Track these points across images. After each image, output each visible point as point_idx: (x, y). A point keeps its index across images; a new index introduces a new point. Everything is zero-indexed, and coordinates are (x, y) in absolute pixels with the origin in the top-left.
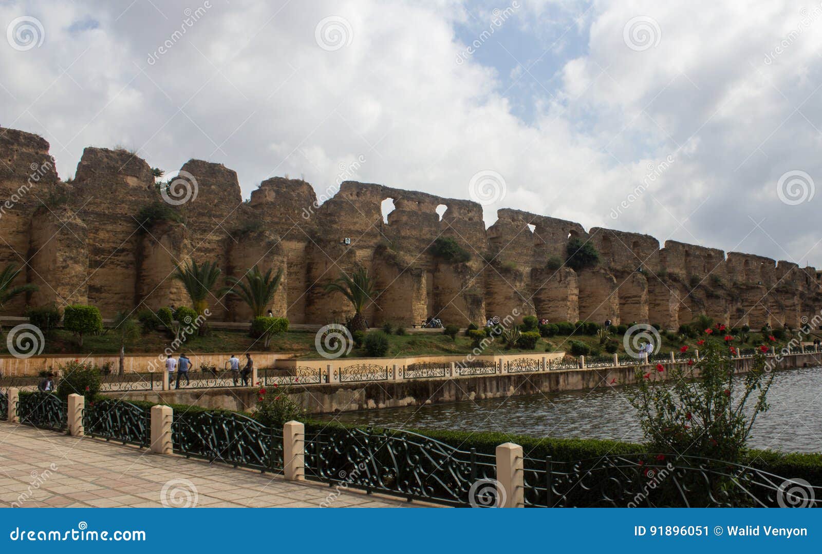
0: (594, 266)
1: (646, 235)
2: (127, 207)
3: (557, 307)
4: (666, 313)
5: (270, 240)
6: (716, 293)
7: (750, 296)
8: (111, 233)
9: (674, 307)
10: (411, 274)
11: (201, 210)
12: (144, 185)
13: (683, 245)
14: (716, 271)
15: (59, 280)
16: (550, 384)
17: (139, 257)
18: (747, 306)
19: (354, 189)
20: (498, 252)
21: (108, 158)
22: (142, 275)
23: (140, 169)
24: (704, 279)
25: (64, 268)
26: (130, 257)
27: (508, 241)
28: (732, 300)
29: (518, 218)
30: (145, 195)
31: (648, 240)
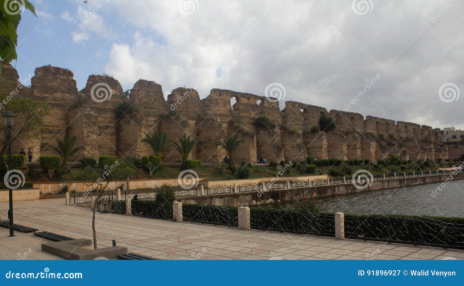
0: (334, 130)
1: (357, 113)
2: (111, 104)
3: (317, 151)
4: (369, 153)
5: (183, 120)
6: (392, 143)
7: (409, 144)
8: (104, 118)
9: (373, 150)
10: (249, 136)
11: (145, 105)
12: (118, 93)
13: (375, 118)
14: (391, 132)
15: (86, 143)
16: (331, 191)
17: (118, 130)
18: (408, 149)
19: (218, 93)
20: (286, 123)
21: (101, 80)
22: (120, 139)
23: (116, 85)
24: (386, 136)
25: (87, 136)
26: (113, 130)
27: (291, 118)
28: (400, 147)
29: (296, 106)
30: (119, 98)
31: (358, 115)
